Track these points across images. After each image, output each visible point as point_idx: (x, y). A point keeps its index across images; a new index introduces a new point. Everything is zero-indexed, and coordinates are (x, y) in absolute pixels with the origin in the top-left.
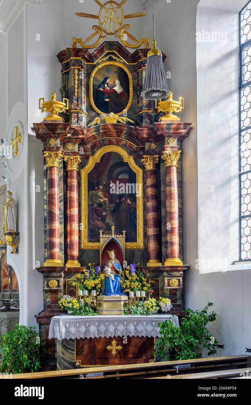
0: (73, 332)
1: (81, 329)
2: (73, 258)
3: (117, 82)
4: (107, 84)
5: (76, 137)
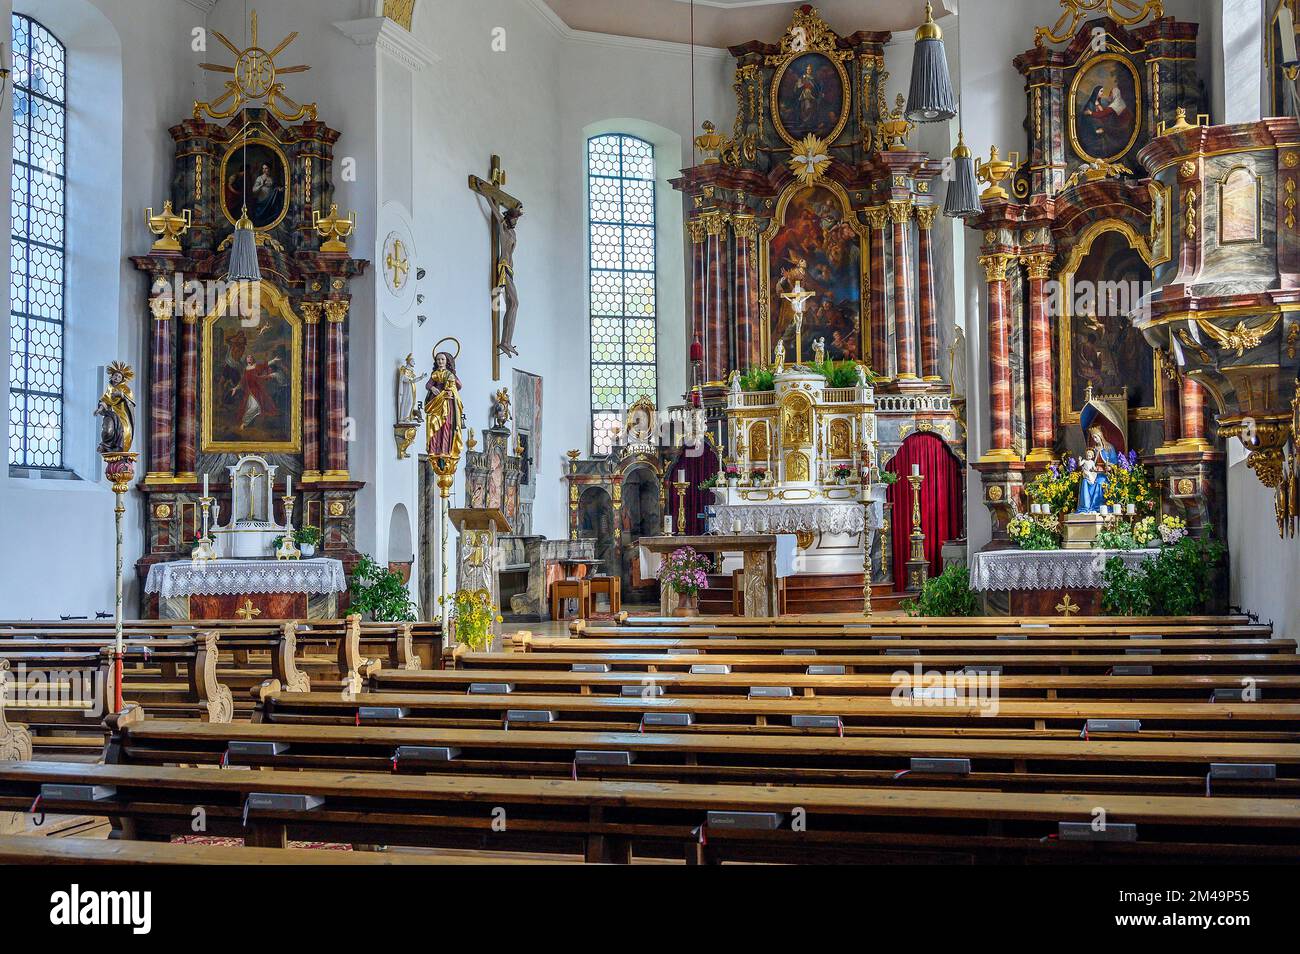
0: (1001, 577)
1: (1013, 573)
2: (1040, 444)
3: (1116, 92)
4: (1099, 99)
5: (1033, 218)
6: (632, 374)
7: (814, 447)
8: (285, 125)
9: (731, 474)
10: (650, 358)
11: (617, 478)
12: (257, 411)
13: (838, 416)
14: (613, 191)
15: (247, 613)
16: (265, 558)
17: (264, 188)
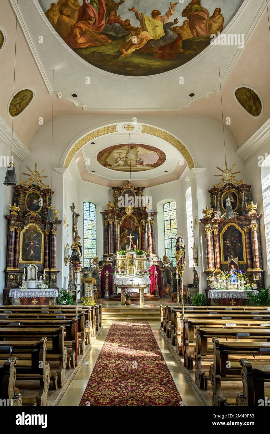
0: (216, 296)
1: (220, 295)
2: (218, 268)
3: (232, 198)
5: (216, 222)
6: (92, 251)
7: (135, 267)
8: (42, 189)
9: (117, 272)
10: (95, 248)
11: (91, 272)
12: (33, 254)
13: (139, 261)
14: (88, 213)
15: (35, 302)
16: (36, 289)
17: (36, 203)
